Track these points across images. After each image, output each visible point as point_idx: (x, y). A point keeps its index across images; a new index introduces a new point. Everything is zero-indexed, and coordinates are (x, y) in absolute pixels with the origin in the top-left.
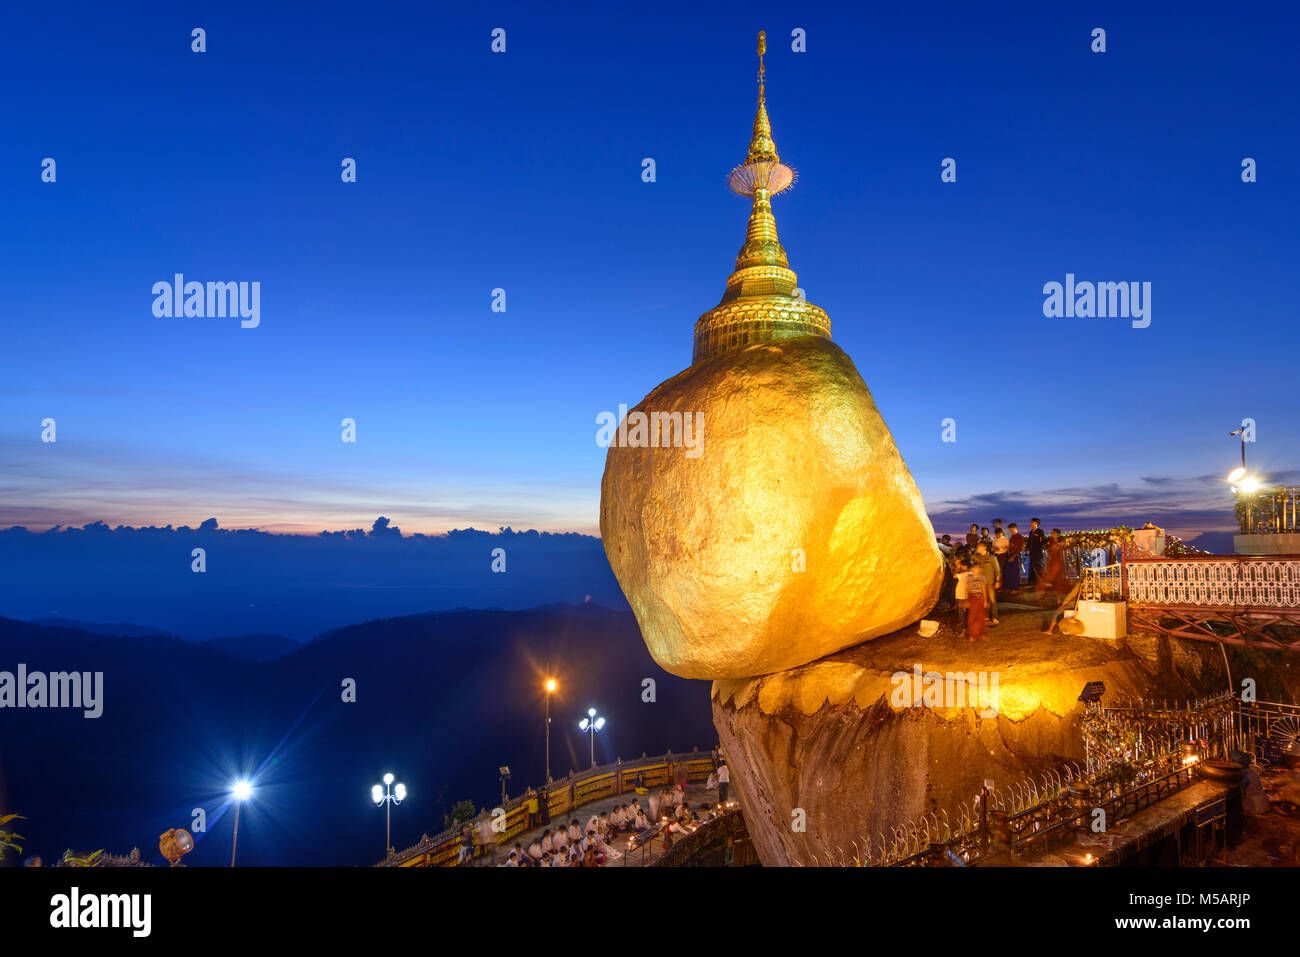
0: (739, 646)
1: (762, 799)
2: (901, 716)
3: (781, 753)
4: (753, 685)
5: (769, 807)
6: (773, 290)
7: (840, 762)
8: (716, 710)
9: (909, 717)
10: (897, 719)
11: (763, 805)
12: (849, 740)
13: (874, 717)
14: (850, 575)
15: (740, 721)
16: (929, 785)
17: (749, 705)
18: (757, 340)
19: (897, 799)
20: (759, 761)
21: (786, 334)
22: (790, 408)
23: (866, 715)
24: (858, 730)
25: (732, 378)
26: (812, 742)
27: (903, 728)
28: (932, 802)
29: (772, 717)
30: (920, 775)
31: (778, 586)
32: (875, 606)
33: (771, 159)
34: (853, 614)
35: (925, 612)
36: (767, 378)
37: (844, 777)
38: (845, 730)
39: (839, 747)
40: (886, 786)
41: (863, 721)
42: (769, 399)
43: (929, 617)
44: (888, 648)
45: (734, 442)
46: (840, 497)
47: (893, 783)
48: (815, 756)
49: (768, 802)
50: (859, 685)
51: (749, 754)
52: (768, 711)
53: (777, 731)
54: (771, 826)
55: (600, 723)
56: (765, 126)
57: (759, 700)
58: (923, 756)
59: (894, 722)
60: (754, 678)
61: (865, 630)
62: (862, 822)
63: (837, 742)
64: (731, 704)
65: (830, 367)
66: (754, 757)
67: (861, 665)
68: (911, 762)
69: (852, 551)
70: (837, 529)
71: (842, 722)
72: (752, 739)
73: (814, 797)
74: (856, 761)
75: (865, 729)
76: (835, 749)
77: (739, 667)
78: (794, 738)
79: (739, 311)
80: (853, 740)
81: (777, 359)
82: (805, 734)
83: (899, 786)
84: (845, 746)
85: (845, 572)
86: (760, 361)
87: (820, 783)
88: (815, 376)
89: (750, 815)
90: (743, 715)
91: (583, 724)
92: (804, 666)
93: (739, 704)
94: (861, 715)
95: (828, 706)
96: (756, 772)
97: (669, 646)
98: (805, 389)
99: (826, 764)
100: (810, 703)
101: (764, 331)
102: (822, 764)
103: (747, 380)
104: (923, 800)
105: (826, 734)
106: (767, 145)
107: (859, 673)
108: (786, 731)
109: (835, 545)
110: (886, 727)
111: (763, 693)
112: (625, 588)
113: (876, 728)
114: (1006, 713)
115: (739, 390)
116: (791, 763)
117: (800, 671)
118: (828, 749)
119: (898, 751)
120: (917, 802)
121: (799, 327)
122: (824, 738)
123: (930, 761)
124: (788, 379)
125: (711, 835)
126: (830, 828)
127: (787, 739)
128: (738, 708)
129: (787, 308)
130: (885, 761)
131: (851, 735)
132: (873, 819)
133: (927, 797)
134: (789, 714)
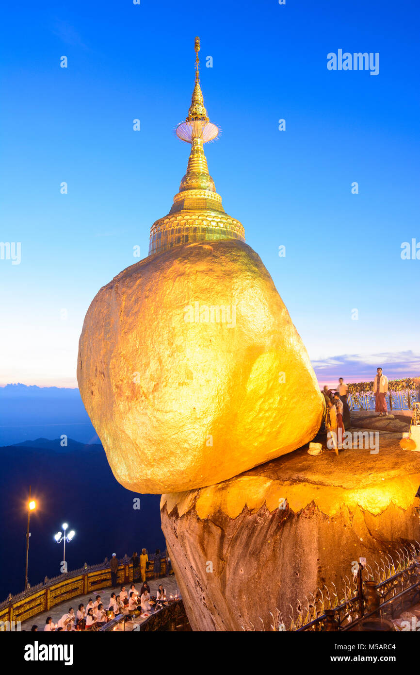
0: (182, 466)
1: (198, 588)
2: (298, 515)
3: (213, 549)
4: (191, 496)
5: (203, 595)
6: (205, 206)
7: (256, 554)
8: (164, 518)
9: (304, 515)
10: (296, 517)
11: (198, 594)
12: (262, 536)
13: (280, 517)
14: (261, 410)
15: (182, 526)
16: (320, 568)
17: (189, 513)
18: (195, 240)
19: (297, 580)
20: (197, 557)
21: (215, 237)
22: (219, 288)
23: (274, 516)
24: (269, 528)
25: (177, 265)
26: (236, 539)
27: (300, 524)
28: (322, 580)
29: (206, 521)
30: (312, 561)
31: (210, 419)
32: (278, 433)
33: (203, 119)
34: (263, 439)
35: (312, 437)
36: (202, 266)
37: (259, 566)
38: (259, 528)
39: (255, 542)
40: (289, 569)
41: (272, 520)
42: (204, 281)
43: (315, 441)
44: (288, 464)
45: (179, 311)
46: (254, 352)
47: (294, 568)
48: (238, 550)
49: (203, 591)
50: (269, 492)
51: (189, 552)
52: (203, 517)
53: (210, 532)
54: (205, 611)
55: (72, 535)
56: (200, 97)
57: (197, 509)
58: (315, 545)
59: (294, 520)
60: (193, 491)
61: (272, 451)
62: (273, 600)
63: (254, 539)
64: (175, 513)
65: (246, 261)
66: (192, 554)
67: (270, 478)
68: (307, 550)
69: (262, 392)
70: (252, 376)
71: (257, 523)
72: (191, 540)
73: (238, 583)
74: (267, 552)
75: (274, 527)
76: (252, 543)
77: (181, 483)
78: (222, 537)
79: (183, 220)
80: (265, 536)
81: (209, 254)
82: (230, 534)
83: (298, 571)
84: (259, 541)
85: (257, 407)
86: (198, 254)
87: (242, 571)
88: (236, 266)
89: (189, 603)
90: (184, 521)
91: (57, 537)
92: (229, 480)
93: (182, 512)
94: (271, 516)
95: (247, 511)
96: (194, 567)
97: (129, 468)
98: (229, 274)
99: (246, 556)
100: (233, 510)
101: (199, 234)
102: (243, 556)
103: (188, 267)
104: (315, 579)
105: (246, 533)
106: (201, 110)
107: (269, 483)
108: (216, 531)
109: (250, 387)
110: (288, 524)
111: (199, 503)
112: (96, 423)
113: (282, 525)
114: (369, 509)
115: (182, 274)
116: (221, 557)
117: (225, 484)
118: (247, 544)
119: (297, 543)
120: (311, 582)
121: (224, 233)
122: (244, 536)
123: (320, 549)
124: (216, 267)
125: (159, 623)
126: (249, 608)
127: (217, 538)
128: (180, 516)
129: (215, 219)
130: (288, 550)
131: (264, 532)
132: (281, 598)
133: (318, 577)
134: (219, 519)
